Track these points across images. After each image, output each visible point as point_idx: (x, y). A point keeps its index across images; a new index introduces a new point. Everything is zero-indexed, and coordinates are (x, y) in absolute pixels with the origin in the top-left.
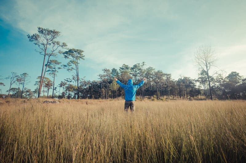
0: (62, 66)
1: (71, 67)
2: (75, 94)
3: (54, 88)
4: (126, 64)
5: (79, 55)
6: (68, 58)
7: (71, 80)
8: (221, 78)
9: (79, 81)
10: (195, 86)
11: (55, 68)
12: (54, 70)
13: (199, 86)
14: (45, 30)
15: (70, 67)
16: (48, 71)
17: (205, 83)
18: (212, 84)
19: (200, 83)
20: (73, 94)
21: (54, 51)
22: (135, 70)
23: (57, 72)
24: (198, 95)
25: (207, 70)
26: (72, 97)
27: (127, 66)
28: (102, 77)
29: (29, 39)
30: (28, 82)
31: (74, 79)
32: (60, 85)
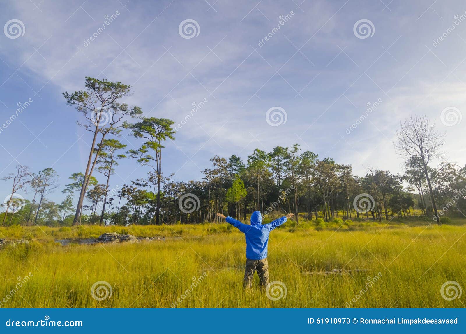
0: (127, 152)
1: (147, 154)
3: (108, 200)
4: (261, 149)
5: (164, 131)
6: (141, 136)
7: (147, 181)
9: (162, 184)
10: (402, 187)
11: (111, 157)
12: (109, 160)
13: (408, 189)
14: (99, 82)
15: (144, 155)
17: (420, 184)
18: (435, 186)
19: (411, 182)
21: (114, 123)
22: (276, 158)
23: (116, 164)
24: (408, 207)
27: (263, 152)
28: (210, 174)
29: (67, 100)
30: (52, 186)
31: (152, 181)
32: (121, 193)
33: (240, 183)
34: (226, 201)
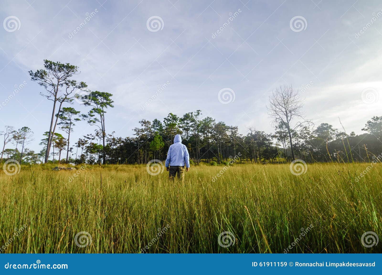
0: (80, 116)
1: (94, 117)
2: (100, 157)
3: (69, 149)
4: (174, 114)
5: (105, 101)
6: (89, 104)
7: (94, 136)
8: (307, 133)
9: (106, 138)
10: (272, 143)
11: (70, 120)
12: (69, 122)
13: (276, 144)
14: (54, 64)
15: (92, 118)
16: (59, 124)
17: (284, 140)
18: (294, 141)
19: (278, 139)
20: (96, 158)
21: (68, 94)
22: (186, 121)
23: (74, 124)
24: (275, 156)
25: (288, 121)
26: (96, 161)
27: (175, 116)
28: (139, 132)
29: (32, 77)
30: (29, 140)
31: (98, 136)
32: (77, 144)
33: (159, 138)
34: (151, 150)
